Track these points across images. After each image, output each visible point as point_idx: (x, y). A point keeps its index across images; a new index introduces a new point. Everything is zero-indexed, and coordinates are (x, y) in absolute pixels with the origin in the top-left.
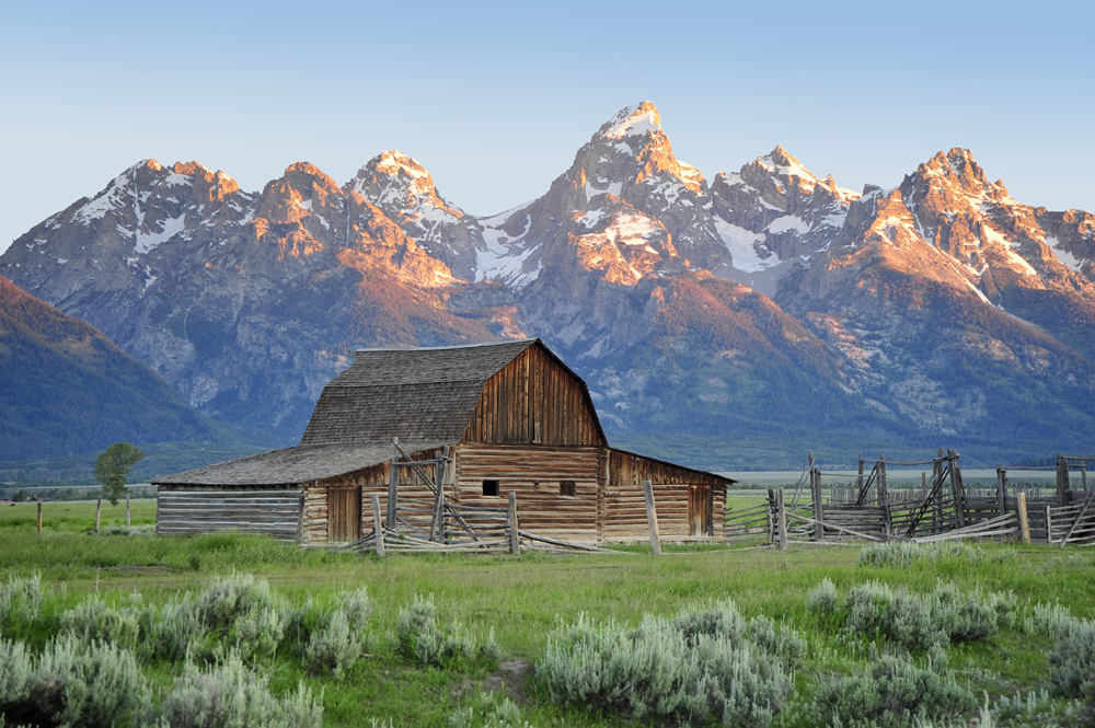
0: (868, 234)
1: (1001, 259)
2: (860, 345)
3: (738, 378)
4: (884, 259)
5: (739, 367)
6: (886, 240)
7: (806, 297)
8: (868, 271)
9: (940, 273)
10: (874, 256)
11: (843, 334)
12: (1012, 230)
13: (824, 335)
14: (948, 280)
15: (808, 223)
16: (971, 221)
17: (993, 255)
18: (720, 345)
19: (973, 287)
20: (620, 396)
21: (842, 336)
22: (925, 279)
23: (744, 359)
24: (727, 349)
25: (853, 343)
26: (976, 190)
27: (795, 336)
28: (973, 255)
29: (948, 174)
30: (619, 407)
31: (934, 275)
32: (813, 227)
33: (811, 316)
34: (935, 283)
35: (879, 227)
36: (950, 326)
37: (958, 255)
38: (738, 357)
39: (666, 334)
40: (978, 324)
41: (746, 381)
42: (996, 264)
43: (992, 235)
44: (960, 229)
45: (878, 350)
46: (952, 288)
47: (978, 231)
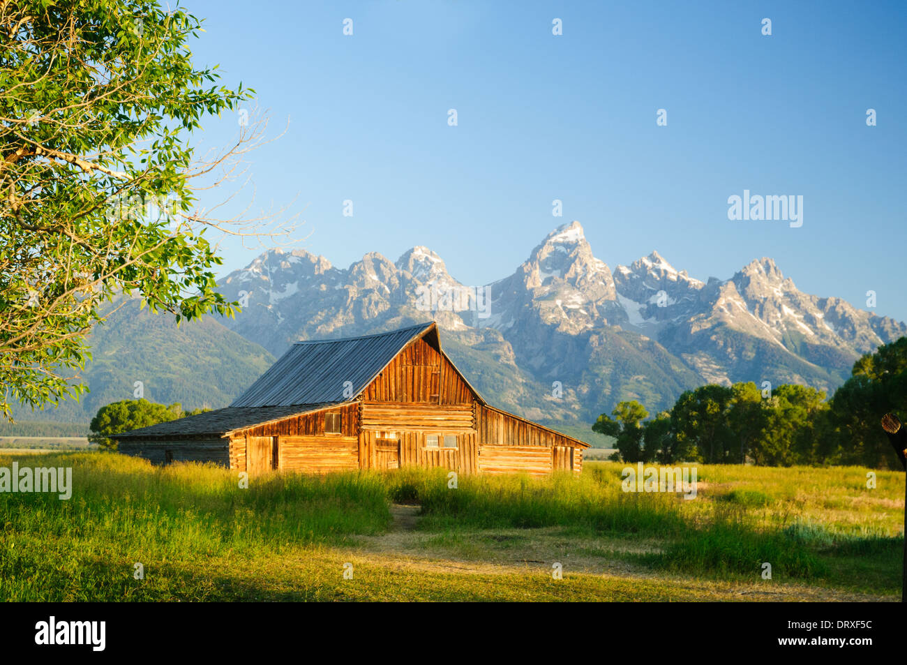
0: (715, 308)
1: (794, 325)
2: (715, 375)
3: (645, 392)
4: (726, 323)
5: (645, 385)
6: (726, 311)
7: (678, 344)
8: (717, 330)
9: (758, 333)
10: (720, 321)
11: (705, 367)
12: (799, 307)
13: (693, 368)
14: (764, 337)
15: (674, 299)
16: (775, 303)
17: (788, 323)
18: (634, 373)
19: (779, 343)
20: (574, 401)
21: (704, 369)
22: (751, 336)
23: (649, 381)
24: (638, 374)
25: (711, 373)
26: (777, 283)
27: (677, 368)
28: (777, 322)
29: (760, 272)
30: (574, 408)
31: (755, 333)
32: (677, 301)
33: (684, 356)
34: (757, 339)
35: (722, 303)
36: (769, 365)
37: (768, 322)
38: (644, 380)
39: (600, 364)
40: (785, 364)
41: (650, 393)
42: (791, 328)
43: (787, 310)
44: (769, 306)
45: (726, 378)
46: (768, 342)
47: (780, 308)
